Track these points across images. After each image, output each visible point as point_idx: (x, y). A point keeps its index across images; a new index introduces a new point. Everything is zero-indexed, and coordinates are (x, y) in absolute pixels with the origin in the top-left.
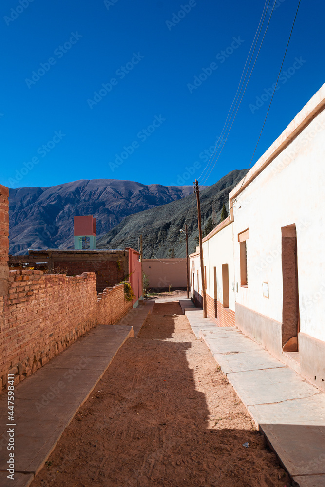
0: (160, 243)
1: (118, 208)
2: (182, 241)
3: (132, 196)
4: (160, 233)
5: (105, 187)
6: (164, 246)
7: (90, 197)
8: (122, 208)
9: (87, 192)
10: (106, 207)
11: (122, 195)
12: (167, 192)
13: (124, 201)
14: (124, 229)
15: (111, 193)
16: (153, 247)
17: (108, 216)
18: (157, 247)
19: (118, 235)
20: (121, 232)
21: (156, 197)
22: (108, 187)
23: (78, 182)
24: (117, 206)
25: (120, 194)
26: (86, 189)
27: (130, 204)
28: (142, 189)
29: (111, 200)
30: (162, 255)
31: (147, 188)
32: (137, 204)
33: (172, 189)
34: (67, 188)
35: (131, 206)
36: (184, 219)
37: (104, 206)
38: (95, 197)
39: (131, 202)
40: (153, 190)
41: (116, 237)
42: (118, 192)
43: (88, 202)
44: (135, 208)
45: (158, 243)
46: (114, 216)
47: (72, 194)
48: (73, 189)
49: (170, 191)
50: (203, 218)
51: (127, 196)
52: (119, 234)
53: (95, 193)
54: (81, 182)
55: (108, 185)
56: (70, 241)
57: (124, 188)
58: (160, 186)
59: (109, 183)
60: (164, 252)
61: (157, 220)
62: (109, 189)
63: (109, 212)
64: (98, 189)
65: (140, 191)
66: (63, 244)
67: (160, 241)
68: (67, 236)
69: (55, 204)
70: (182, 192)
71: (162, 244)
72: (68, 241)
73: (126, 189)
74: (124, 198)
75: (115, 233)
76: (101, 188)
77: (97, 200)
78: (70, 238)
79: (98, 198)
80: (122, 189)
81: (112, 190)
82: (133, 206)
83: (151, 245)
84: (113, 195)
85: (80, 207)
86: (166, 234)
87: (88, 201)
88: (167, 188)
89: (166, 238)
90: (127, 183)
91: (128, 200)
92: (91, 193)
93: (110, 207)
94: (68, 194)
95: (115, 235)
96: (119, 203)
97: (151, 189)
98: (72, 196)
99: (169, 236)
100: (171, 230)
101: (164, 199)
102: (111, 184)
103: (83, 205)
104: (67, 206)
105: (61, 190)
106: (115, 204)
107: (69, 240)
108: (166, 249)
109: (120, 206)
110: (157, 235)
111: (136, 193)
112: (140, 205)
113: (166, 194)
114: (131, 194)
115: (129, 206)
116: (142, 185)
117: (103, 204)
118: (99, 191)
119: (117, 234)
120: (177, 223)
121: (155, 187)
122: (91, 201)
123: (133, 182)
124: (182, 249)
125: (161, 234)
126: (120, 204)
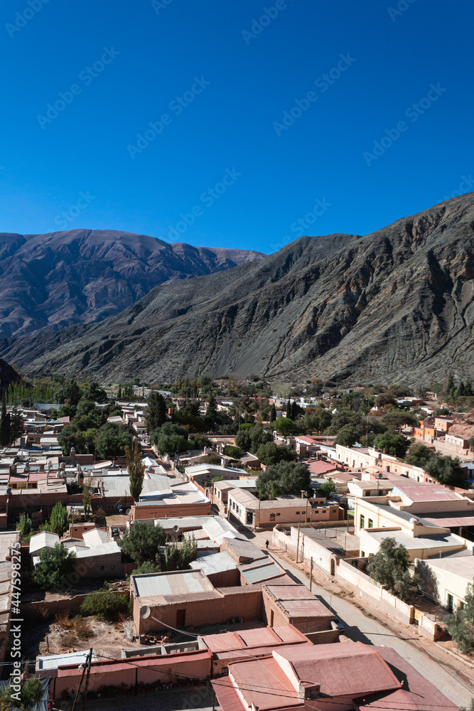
0: (224, 334)
1: (130, 272)
2: (254, 332)
3: (150, 257)
4: (223, 320)
5: (113, 241)
6: (231, 338)
7: (92, 254)
8: (135, 272)
9: (88, 247)
10: (115, 269)
11: (136, 254)
12: (196, 254)
13: (139, 263)
14: (151, 304)
15: (121, 251)
16: (216, 338)
17: (117, 281)
18: (220, 338)
19: (143, 312)
20: (147, 308)
21: (182, 260)
22: (118, 242)
23: (75, 231)
24: (130, 269)
25: (134, 253)
26: (87, 241)
27: (147, 268)
28: (164, 248)
29: (121, 260)
30: (228, 349)
31: (169, 247)
32: (157, 269)
33: (203, 252)
34: (60, 238)
35: (149, 270)
36: (257, 303)
37: (112, 267)
38: (99, 254)
39: (148, 265)
40: (178, 250)
41: (140, 314)
42: (130, 250)
43: (89, 261)
44: (154, 273)
45: (221, 334)
46: (125, 282)
47: (67, 248)
48: (68, 241)
49: (201, 254)
50: (283, 303)
51: (143, 256)
52: (145, 310)
53: (99, 249)
54: (80, 231)
55: (116, 239)
56: (64, 312)
57: (139, 244)
58: (187, 247)
59: (119, 237)
60: (231, 346)
61: (198, 295)
62: (119, 245)
63: (118, 276)
64: (103, 243)
65: (160, 251)
66: (53, 316)
67: (225, 330)
68: (59, 305)
69: (43, 259)
70: (216, 256)
71: (227, 334)
72: (61, 312)
73: (142, 247)
74: (139, 259)
75: (139, 309)
76: (108, 243)
77: (101, 258)
78: (63, 308)
79: (103, 256)
80: (136, 246)
81: (122, 247)
82: (151, 271)
83: (213, 336)
84: (124, 253)
85: (78, 267)
86: (233, 322)
87: (90, 258)
88: (196, 250)
89: (233, 327)
90: (142, 239)
91: (144, 261)
92: (94, 247)
93: (120, 269)
94: (61, 247)
95: (139, 312)
96: (132, 265)
97: (175, 250)
98: (67, 251)
99: (236, 325)
100: (238, 316)
101: (193, 263)
102: (121, 238)
103: (83, 264)
104: (60, 264)
105: (51, 241)
106: (127, 265)
107: (63, 310)
108: (233, 342)
109: (133, 269)
110: (220, 322)
111: (156, 252)
112: (160, 269)
113: (195, 257)
114: (148, 253)
115: (146, 270)
116: (163, 243)
117: (110, 264)
118: (104, 246)
119: (142, 310)
120: (246, 307)
121: (180, 247)
122: (93, 260)
123: (151, 238)
124: (255, 344)
125: (226, 320)
126: (133, 267)
